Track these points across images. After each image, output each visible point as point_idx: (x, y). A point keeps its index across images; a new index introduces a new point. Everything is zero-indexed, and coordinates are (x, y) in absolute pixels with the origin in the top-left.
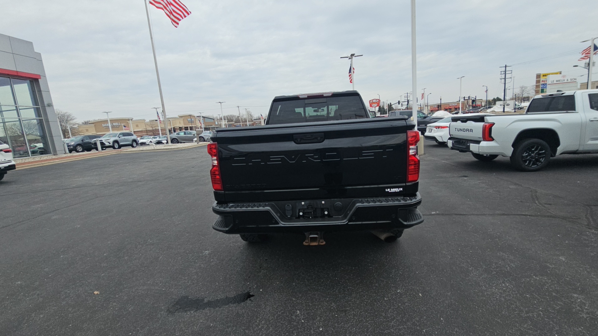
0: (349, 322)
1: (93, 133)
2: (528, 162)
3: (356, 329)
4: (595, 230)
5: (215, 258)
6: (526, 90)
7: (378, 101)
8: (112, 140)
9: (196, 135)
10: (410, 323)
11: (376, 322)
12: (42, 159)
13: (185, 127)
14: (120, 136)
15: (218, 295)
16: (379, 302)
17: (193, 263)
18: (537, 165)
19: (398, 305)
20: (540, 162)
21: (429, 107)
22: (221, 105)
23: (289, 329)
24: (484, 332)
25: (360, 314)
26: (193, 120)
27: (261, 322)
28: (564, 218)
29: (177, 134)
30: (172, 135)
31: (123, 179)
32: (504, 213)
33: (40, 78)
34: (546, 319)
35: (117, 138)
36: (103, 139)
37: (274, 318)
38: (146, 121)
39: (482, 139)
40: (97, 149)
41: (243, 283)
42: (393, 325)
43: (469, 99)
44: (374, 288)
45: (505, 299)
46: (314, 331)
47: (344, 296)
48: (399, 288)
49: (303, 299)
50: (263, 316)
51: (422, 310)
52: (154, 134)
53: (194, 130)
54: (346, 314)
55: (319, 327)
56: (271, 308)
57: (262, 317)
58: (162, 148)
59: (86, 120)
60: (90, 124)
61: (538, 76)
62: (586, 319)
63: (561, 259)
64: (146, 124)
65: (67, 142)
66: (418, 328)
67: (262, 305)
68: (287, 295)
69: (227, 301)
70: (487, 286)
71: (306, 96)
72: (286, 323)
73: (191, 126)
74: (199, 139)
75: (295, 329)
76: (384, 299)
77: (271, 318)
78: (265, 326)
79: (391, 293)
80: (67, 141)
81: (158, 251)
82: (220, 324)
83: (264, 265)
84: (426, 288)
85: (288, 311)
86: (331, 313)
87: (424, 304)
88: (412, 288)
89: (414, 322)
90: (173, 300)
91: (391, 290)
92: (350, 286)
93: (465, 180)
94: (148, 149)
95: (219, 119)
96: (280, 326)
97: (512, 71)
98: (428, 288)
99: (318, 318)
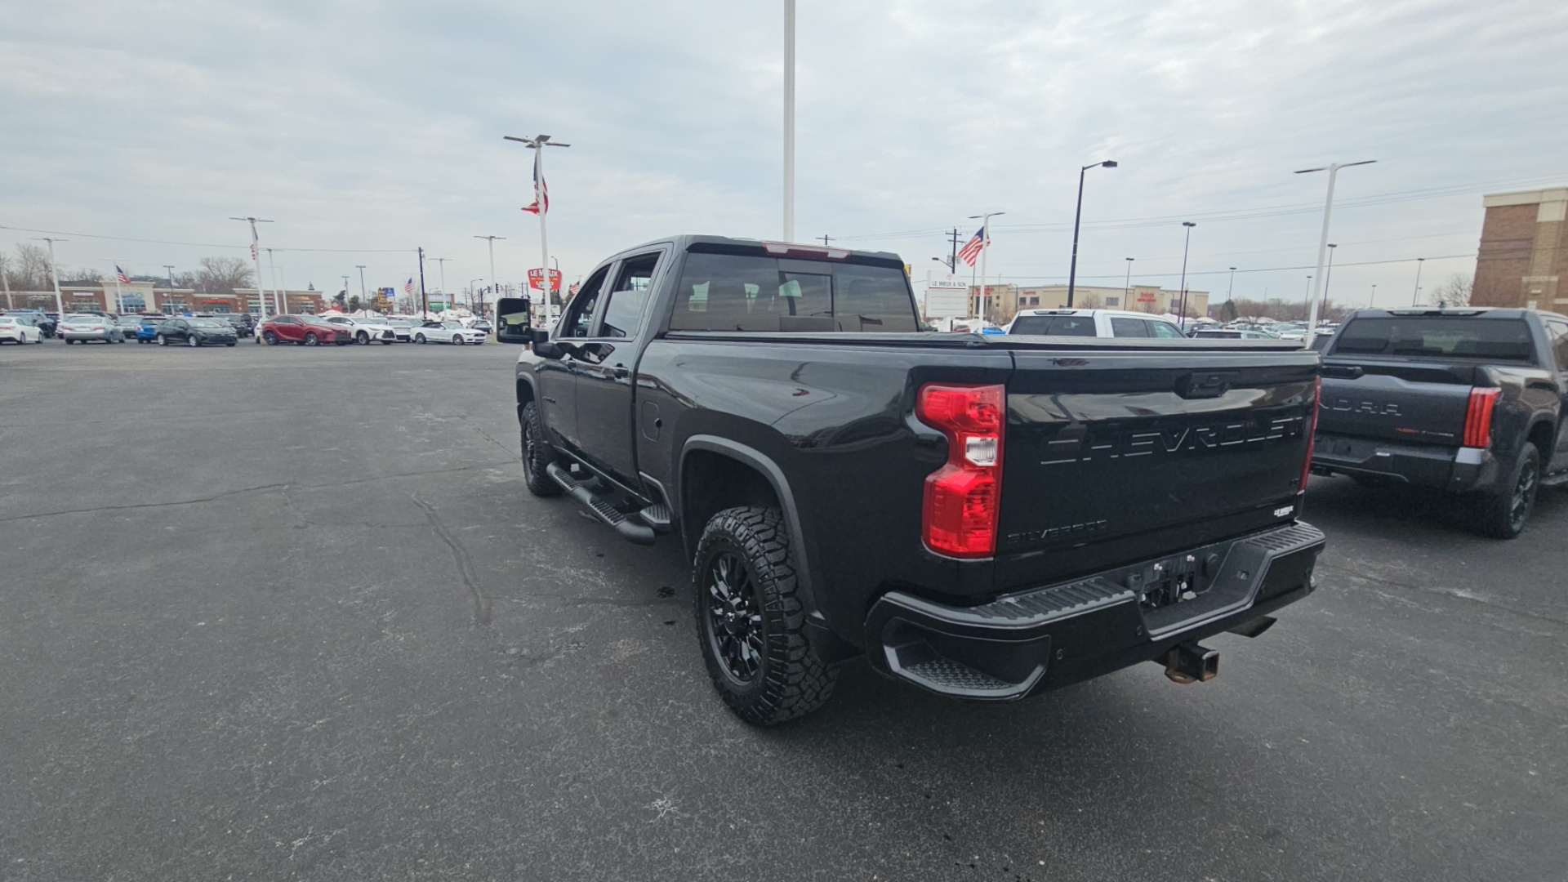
7: (556, 274)
71: (784, 250)
83: (920, 784)
91: (1256, 748)
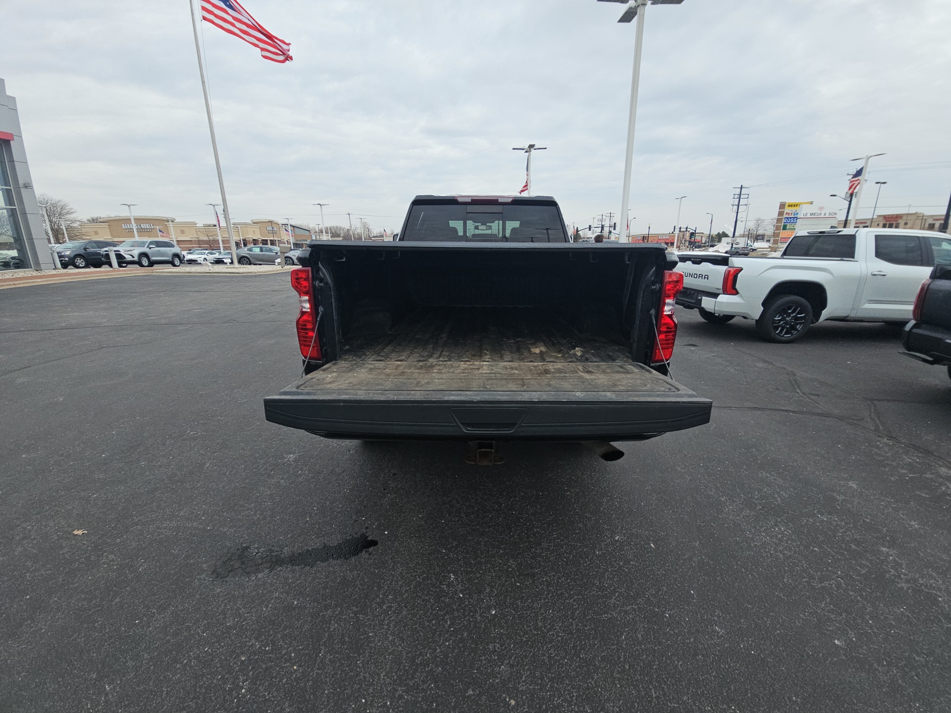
0: (541, 598)
1: (107, 238)
2: (780, 328)
3: (553, 611)
4: (887, 439)
5: (305, 468)
6: (762, 224)
8: (136, 252)
9: (279, 254)
10: (643, 600)
11: (586, 597)
12: (16, 276)
13: (262, 240)
14: (151, 246)
15: (310, 541)
16: (587, 557)
17: (266, 476)
18: (792, 334)
19: (618, 564)
20: (796, 329)
21: (630, 238)
22: (321, 208)
23: (437, 613)
24: (762, 618)
25: (558, 582)
26: (275, 229)
27: (387, 596)
28: (841, 418)
29: (248, 250)
30: (240, 251)
31: (152, 318)
32: (756, 406)
33: (13, 140)
34: (851, 593)
35: (145, 249)
36: (122, 249)
37: (410, 589)
38: (197, 225)
39: (721, 291)
40: (111, 266)
41: (354, 517)
42: (614, 604)
43: (686, 231)
44: (577, 531)
45: (784, 554)
46: (481, 616)
47: (528, 546)
48: (618, 533)
49: (460, 551)
50: (390, 584)
51: (658, 575)
52: (211, 247)
53: (277, 245)
54: (533, 582)
55: (489, 608)
56: (404, 568)
57: (388, 587)
58: (224, 271)
59: (95, 216)
60: (100, 222)
61: (782, 206)
62: (907, 591)
63: (851, 485)
64: (198, 230)
65: (59, 250)
66: (656, 610)
67: (387, 561)
68: (431, 542)
69: (326, 553)
70: (753, 530)
71: (469, 200)
72: (431, 600)
73: (272, 239)
74: (284, 261)
75: (447, 612)
76: (594, 553)
77: (404, 590)
78: (395, 605)
79: (606, 541)
80: (58, 247)
81: (204, 453)
82: (312, 601)
83: (390, 484)
84: (659, 533)
85: (434, 573)
86: (508, 579)
87: (660, 563)
88: (637, 532)
89: (649, 599)
90: (226, 550)
91: (605, 536)
92: (537, 527)
93: (692, 351)
94: (199, 271)
95: (318, 231)
96: (420, 604)
97: (748, 195)
98: (662, 534)
99: (488, 590)
